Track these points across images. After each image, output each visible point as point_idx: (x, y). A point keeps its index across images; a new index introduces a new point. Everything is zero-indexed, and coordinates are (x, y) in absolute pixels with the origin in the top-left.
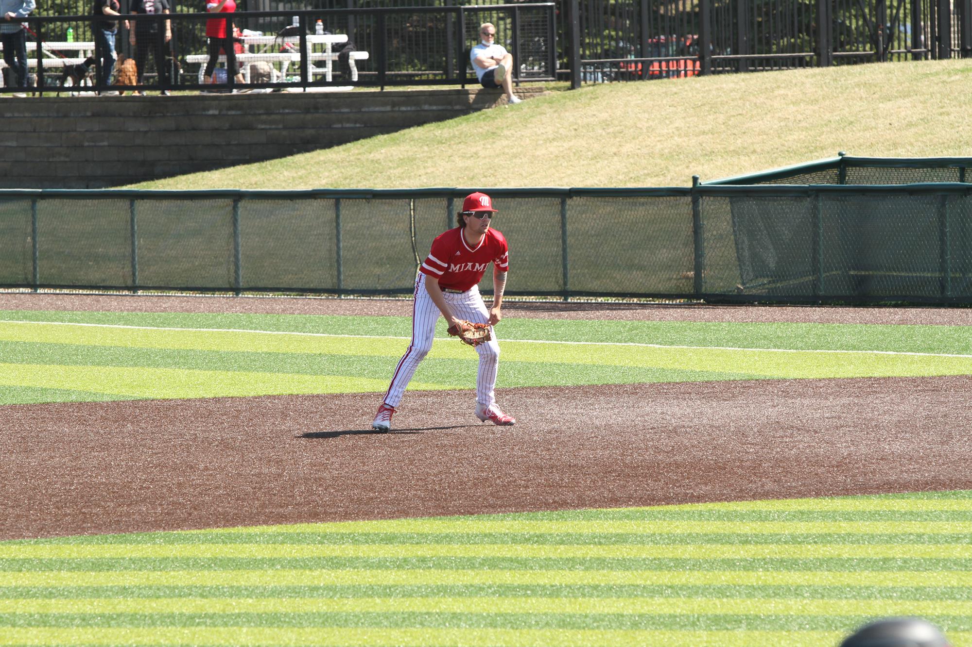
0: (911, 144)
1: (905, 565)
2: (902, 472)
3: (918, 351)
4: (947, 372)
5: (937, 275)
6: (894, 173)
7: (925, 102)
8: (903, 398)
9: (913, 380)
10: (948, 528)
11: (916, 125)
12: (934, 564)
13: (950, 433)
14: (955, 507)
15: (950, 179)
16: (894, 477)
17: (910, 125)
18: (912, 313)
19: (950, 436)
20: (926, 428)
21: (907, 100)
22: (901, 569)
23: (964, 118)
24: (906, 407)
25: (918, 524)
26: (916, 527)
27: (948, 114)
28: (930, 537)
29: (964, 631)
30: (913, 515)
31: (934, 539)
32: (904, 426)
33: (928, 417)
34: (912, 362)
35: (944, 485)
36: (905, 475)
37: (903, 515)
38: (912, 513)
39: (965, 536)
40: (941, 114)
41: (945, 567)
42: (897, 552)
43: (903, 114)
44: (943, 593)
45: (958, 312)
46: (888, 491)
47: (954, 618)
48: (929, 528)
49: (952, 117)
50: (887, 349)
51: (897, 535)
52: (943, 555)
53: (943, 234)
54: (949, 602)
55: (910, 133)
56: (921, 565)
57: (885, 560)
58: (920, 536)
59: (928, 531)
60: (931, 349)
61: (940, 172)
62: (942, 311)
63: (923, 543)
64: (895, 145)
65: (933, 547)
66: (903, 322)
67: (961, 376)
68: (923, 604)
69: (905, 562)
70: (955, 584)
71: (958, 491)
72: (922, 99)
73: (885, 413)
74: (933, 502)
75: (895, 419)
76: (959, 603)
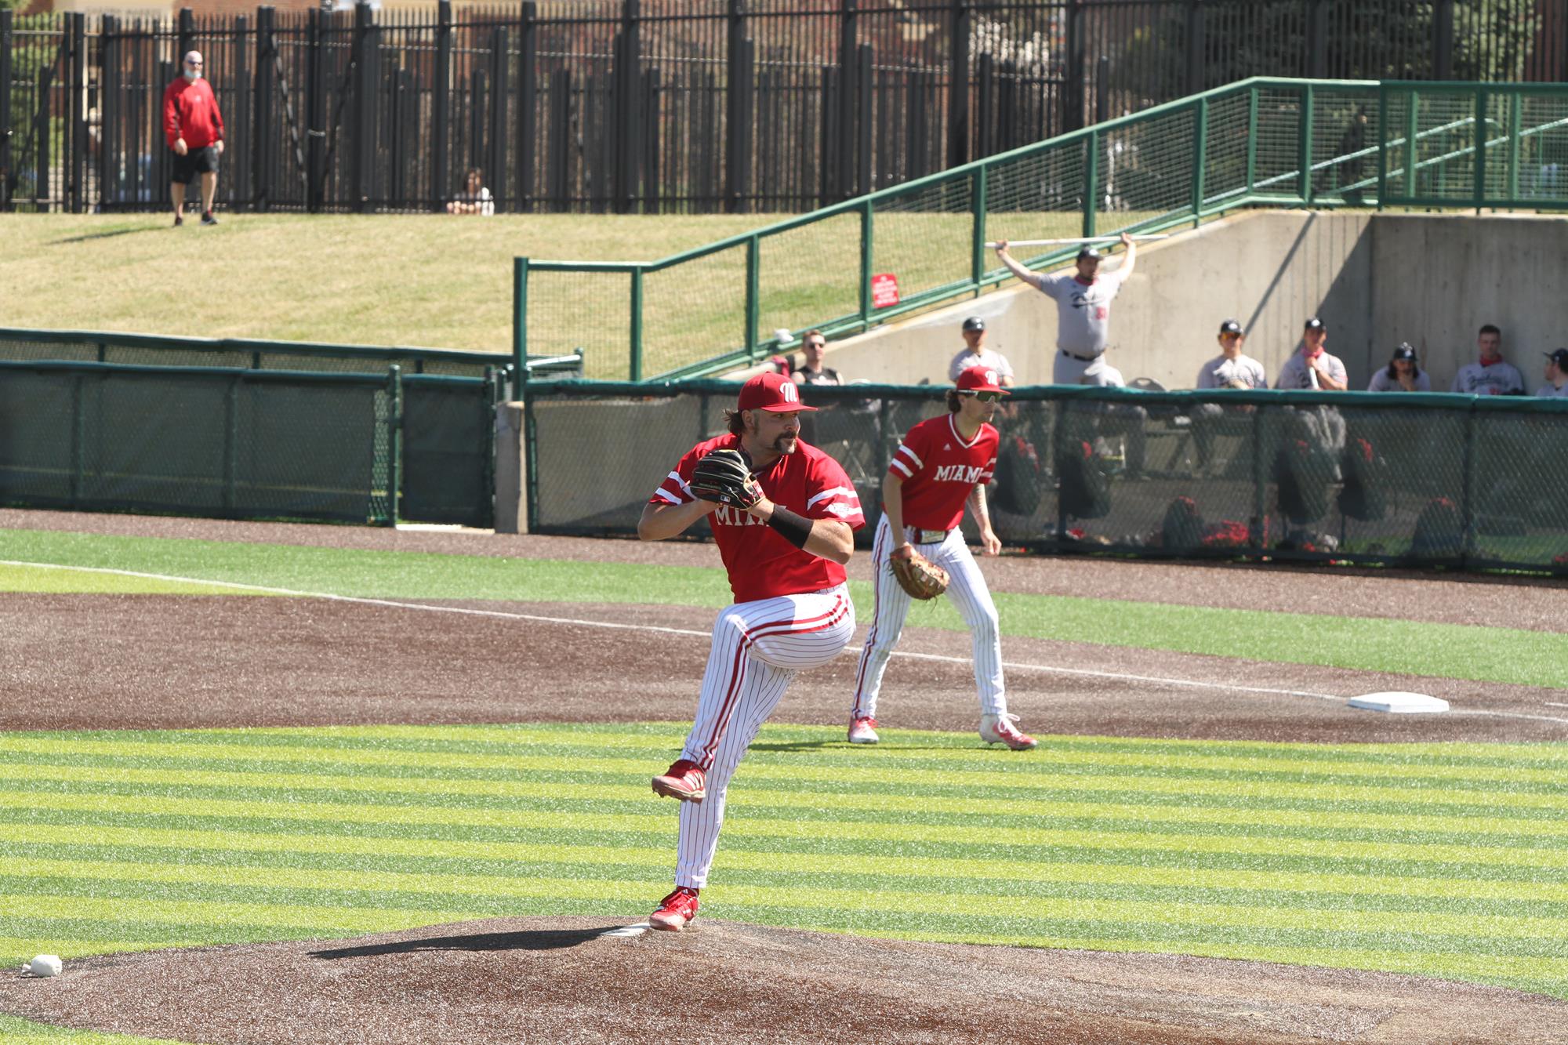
0: (39, 314)
1: (42, 817)
2: (33, 706)
3: (48, 562)
4: (84, 589)
5: (67, 472)
6: (17, 347)
7: (56, 263)
8: (31, 618)
9: (44, 597)
10: (91, 775)
11: (45, 291)
12: (75, 817)
13: (90, 662)
14: (99, 751)
15: (86, 357)
16: (24, 712)
17: (37, 290)
18: (37, 516)
19: (89, 665)
20: (61, 655)
21: (34, 260)
22: (36, 822)
23: (102, 285)
24: (37, 629)
25: (55, 769)
26: (52, 772)
27: (84, 279)
28: (70, 785)
29: (114, 897)
30: (49, 759)
31: (76, 787)
32: (31, 652)
33: (61, 642)
34: (41, 575)
35: (86, 724)
36: (38, 710)
37: (37, 758)
38: (47, 756)
39: (112, 785)
40: (76, 279)
41: (89, 821)
42: (31, 800)
43: (30, 277)
44: (90, 853)
45: (93, 518)
46: (18, 728)
47: (103, 882)
48: (70, 774)
49: (89, 283)
50: (10, 558)
51: (30, 781)
52: (86, 807)
53: (76, 423)
54: (95, 863)
55: (37, 300)
56: (58, 818)
57: (17, 811)
58: (58, 783)
59: (67, 777)
60: (62, 561)
61: (73, 348)
62: (74, 515)
63: (62, 792)
64: (19, 314)
65: (73, 797)
66: (28, 526)
67: (101, 595)
68: (64, 864)
69: (41, 813)
70: (103, 842)
71: (101, 731)
72: (53, 259)
73: (10, 635)
74: (73, 743)
75: (23, 642)
76: (108, 864)
